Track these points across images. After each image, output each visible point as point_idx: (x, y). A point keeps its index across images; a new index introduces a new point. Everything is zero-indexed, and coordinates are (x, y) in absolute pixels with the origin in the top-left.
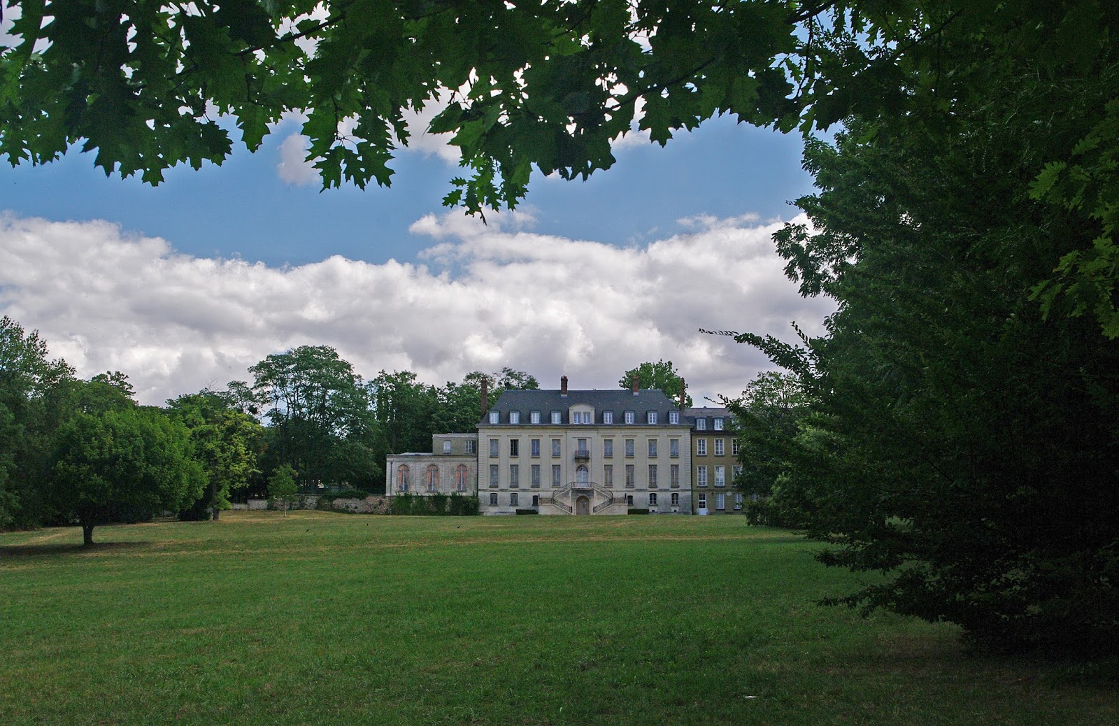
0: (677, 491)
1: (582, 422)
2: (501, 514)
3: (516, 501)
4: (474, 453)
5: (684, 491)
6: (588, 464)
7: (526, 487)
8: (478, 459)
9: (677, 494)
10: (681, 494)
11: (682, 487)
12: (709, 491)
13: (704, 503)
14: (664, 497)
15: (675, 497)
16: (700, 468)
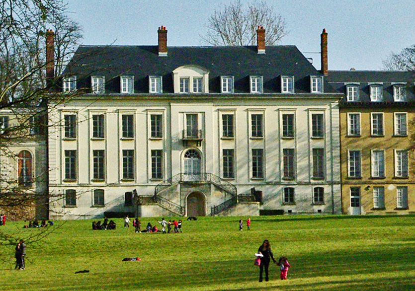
0: (322, 184)
1: (191, 90)
2: (82, 218)
3: (102, 199)
4: (41, 133)
5: (332, 183)
6: (201, 149)
7: (115, 181)
8: (47, 143)
9: (322, 190)
10: (327, 189)
11: (328, 178)
12: (365, 183)
13: (358, 200)
14: (303, 192)
15: (319, 193)
16: (351, 153)
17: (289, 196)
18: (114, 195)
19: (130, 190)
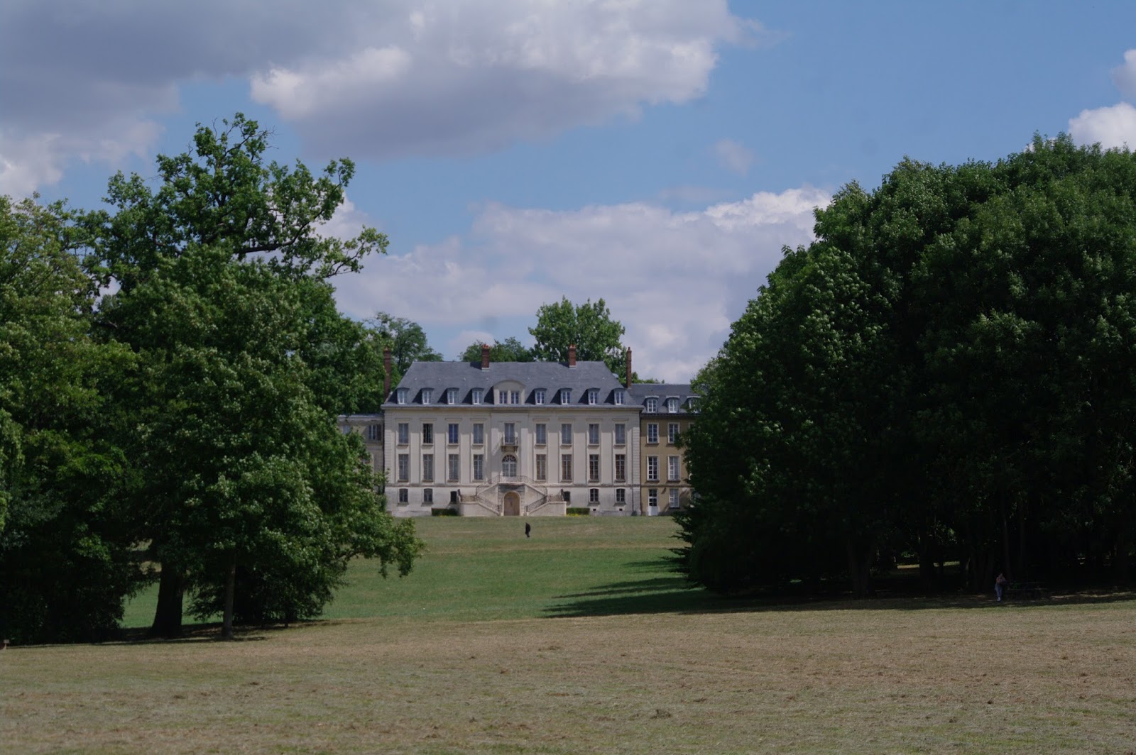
0: (623, 487)
1: (510, 402)
2: (414, 515)
3: (431, 499)
4: (379, 439)
5: (631, 486)
6: (517, 454)
7: (442, 482)
8: (383, 448)
9: (623, 491)
10: (628, 491)
11: (629, 482)
12: (661, 486)
13: (655, 500)
14: (607, 494)
15: (621, 493)
16: (650, 459)
17: (594, 495)
18: (442, 499)
19: (455, 489)
